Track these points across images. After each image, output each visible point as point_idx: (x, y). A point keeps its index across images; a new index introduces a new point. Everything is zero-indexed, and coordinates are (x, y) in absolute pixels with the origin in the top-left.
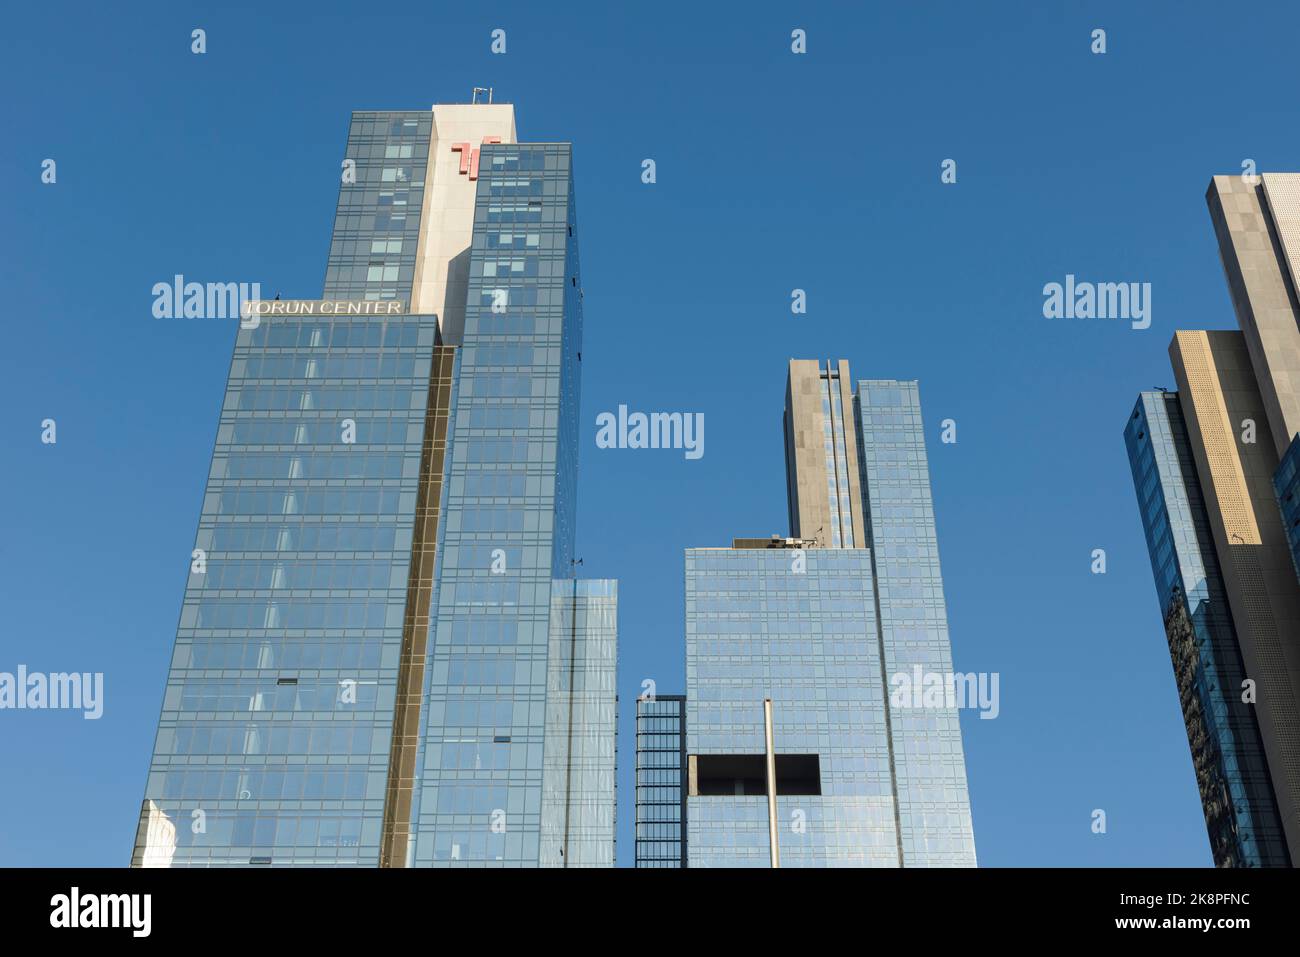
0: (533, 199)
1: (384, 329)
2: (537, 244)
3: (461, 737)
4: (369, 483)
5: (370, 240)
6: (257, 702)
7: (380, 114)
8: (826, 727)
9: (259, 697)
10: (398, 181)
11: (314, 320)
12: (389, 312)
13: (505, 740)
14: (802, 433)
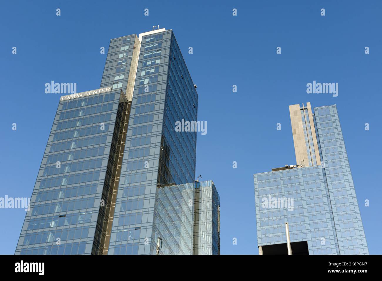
0: (158, 49)
1: (104, 97)
2: (159, 63)
3: (124, 229)
4: (95, 146)
5: (114, 76)
6: (53, 224)
7: (119, 38)
8: (309, 231)
9: (53, 222)
10: (124, 57)
11: (82, 98)
12: (106, 91)
13: (139, 228)
14: (295, 129)
